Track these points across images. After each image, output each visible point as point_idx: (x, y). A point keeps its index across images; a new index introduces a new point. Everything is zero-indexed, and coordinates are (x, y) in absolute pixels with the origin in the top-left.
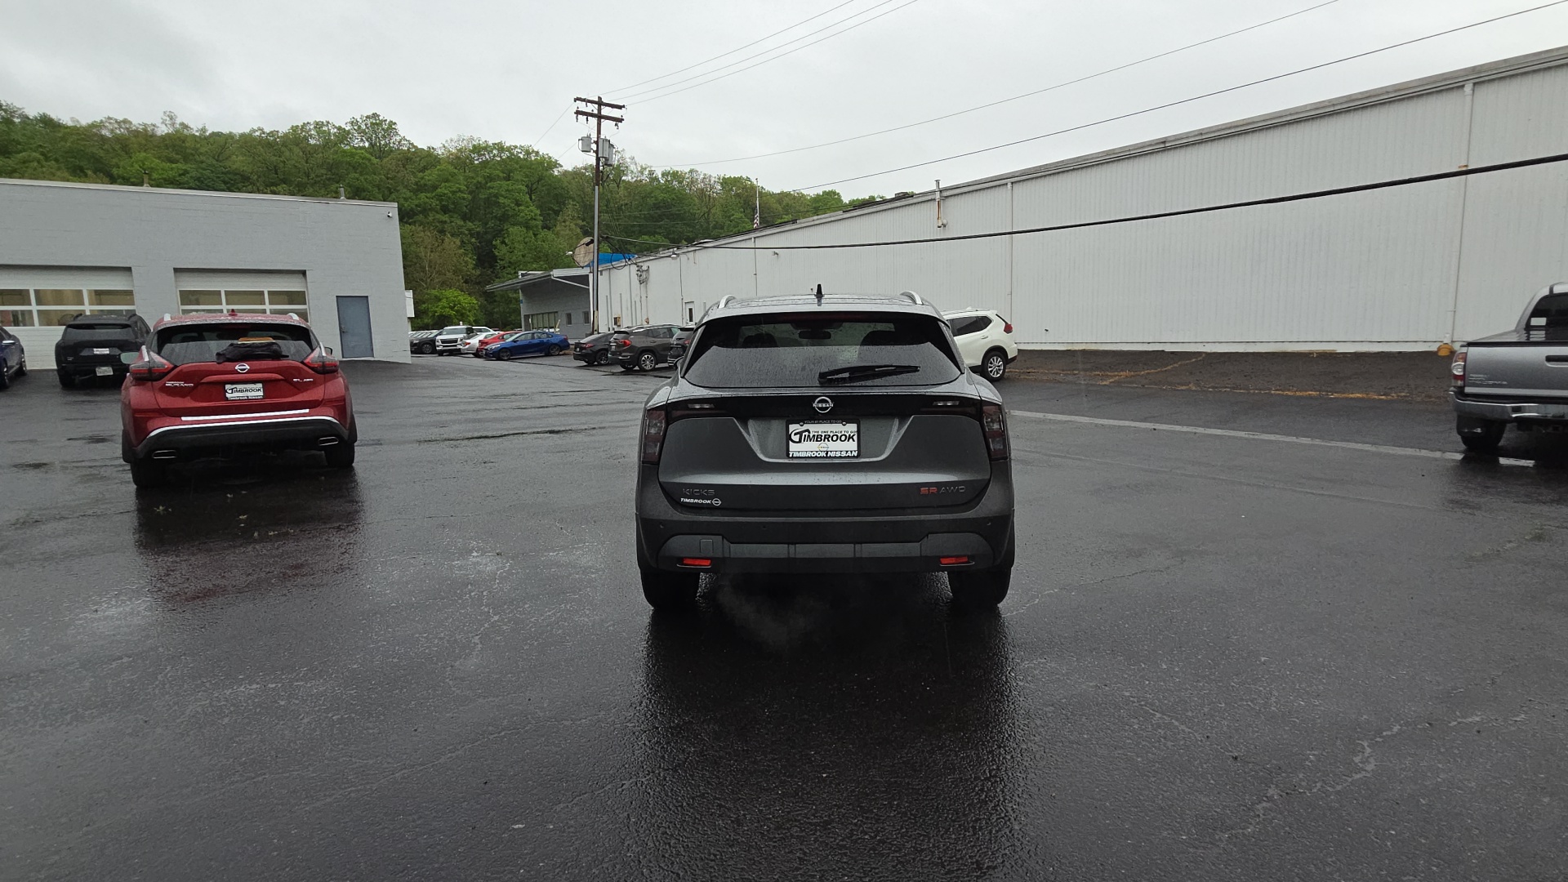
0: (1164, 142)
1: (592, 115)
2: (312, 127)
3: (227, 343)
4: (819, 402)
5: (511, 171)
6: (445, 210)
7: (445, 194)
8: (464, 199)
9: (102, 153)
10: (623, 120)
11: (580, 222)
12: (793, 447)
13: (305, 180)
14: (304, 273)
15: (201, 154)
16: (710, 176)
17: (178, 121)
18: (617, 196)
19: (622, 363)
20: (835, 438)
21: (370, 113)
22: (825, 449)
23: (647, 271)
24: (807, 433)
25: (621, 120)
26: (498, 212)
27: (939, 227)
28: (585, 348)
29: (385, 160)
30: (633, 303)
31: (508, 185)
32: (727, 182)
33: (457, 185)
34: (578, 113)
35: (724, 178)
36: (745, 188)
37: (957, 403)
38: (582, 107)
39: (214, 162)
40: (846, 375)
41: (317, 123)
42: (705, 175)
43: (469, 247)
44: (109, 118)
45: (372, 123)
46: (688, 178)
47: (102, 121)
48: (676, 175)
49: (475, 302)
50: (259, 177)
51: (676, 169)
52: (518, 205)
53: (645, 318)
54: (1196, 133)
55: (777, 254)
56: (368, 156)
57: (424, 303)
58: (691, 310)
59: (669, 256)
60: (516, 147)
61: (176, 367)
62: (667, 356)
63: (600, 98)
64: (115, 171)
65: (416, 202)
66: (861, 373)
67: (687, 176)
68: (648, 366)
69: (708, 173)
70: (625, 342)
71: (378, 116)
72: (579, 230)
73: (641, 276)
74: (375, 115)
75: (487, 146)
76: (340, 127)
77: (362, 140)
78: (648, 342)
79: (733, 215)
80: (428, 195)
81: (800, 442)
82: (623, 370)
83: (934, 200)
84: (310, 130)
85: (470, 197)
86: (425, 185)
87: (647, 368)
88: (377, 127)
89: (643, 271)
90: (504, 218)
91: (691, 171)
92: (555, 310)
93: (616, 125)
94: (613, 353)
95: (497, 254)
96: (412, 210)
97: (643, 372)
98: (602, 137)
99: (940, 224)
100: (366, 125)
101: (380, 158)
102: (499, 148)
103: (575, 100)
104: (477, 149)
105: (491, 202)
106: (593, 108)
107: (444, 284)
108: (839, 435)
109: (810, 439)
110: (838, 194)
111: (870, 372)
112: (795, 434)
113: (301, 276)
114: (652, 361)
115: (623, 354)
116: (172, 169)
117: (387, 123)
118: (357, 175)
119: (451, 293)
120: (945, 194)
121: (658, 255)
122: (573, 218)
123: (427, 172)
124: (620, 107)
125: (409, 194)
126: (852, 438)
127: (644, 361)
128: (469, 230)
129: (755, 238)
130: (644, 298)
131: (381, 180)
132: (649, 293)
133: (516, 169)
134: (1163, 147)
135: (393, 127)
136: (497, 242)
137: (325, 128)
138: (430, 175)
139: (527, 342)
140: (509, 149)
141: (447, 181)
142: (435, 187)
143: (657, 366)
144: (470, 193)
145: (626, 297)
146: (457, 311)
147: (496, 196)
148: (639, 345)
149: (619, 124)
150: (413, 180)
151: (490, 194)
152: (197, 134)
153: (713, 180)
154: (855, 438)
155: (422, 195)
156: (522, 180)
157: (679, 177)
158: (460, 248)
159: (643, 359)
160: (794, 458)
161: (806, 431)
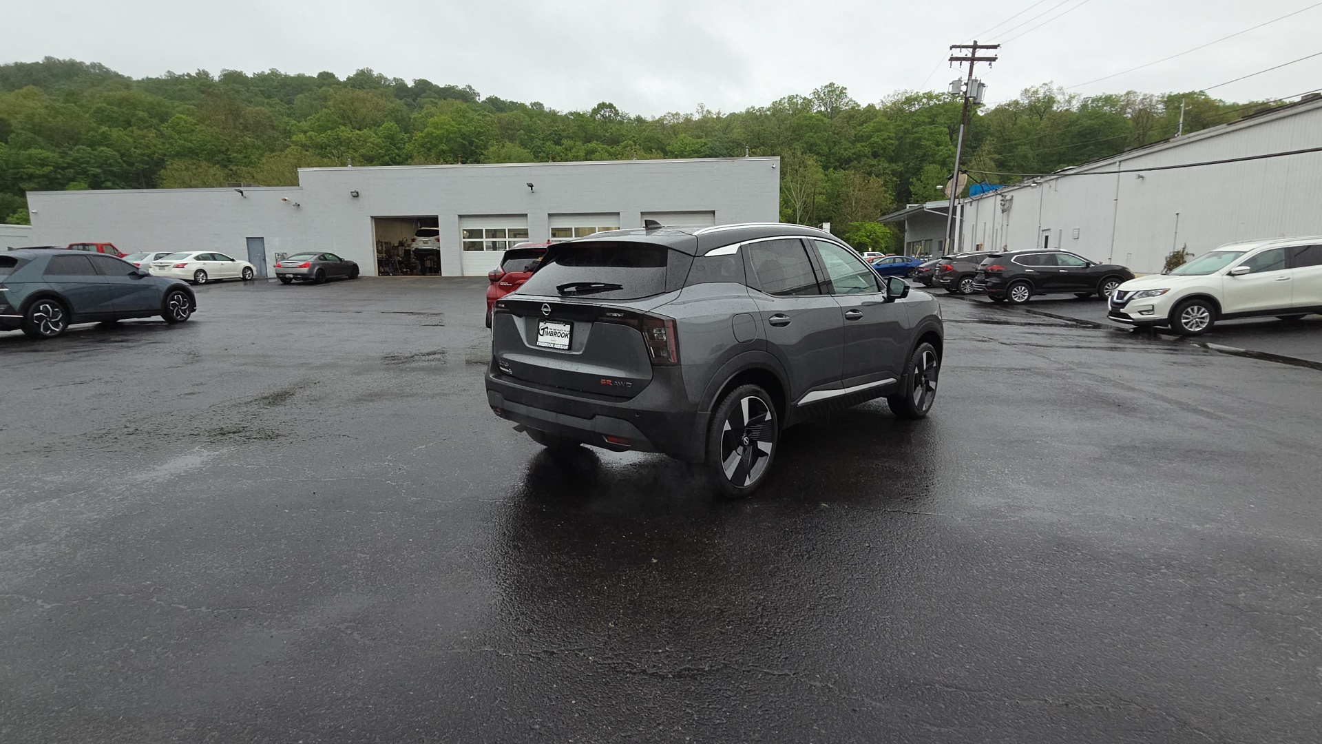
1: (965, 59)
2: (786, 100)
3: (532, 260)
4: (544, 307)
5: (936, 116)
6: (875, 155)
7: (876, 142)
8: (892, 144)
9: (661, 137)
10: (997, 58)
11: (997, 156)
12: (540, 338)
13: (776, 141)
14: (713, 212)
15: (716, 130)
17: (705, 109)
18: (1038, 128)
19: (945, 286)
20: (559, 335)
21: (828, 84)
22: (554, 342)
23: (1011, 200)
25: (994, 59)
26: (919, 153)
28: (922, 272)
29: (834, 120)
30: (995, 231)
31: (931, 129)
33: (887, 134)
34: (952, 59)
38: (957, 53)
39: (723, 135)
40: (573, 289)
41: (790, 97)
43: (890, 185)
44: (669, 113)
45: (829, 91)
47: (665, 116)
48: (1108, 100)
49: (888, 231)
50: (747, 143)
51: (1108, 93)
52: (938, 145)
55: (1142, 177)
56: (822, 117)
57: (848, 232)
58: (1047, 237)
59: (1030, 186)
60: (943, 94)
61: (505, 274)
63: (975, 42)
64: (668, 148)
65: (853, 151)
66: (584, 288)
68: (968, 289)
69: (1149, 92)
70: (947, 267)
71: (834, 84)
72: (993, 164)
73: (1004, 205)
74: (832, 84)
75: (918, 96)
76: (805, 97)
77: (820, 106)
80: (863, 144)
81: (542, 335)
82: (947, 292)
84: (784, 103)
85: (897, 142)
86: (862, 136)
87: (966, 291)
88: (833, 93)
89: (1007, 200)
90: (924, 159)
91: (1128, 93)
92: (930, 238)
93: (990, 64)
94: (937, 277)
95: (912, 189)
96: (849, 158)
97: (961, 294)
98: (973, 78)
100: (824, 93)
101: (831, 118)
102: (928, 96)
103: (951, 48)
104: (909, 101)
105: (916, 145)
106: (967, 52)
107: (867, 217)
108: (561, 332)
109: (548, 334)
111: (589, 288)
112: (542, 329)
113: (712, 214)
114: (971, 285)
115: (944, 278)
116: (698, 143)
117: (840, 89)
118: (812, 134)
119: (869, 225)
121: (1022, 185)
122: (989, 153)
123: (865, 125)
124: (995, 47)
125: (848, 145)
126: (566, 335)
127: (964, 284)
128: (892, 170)
129: (1120, 162)
130: (1005, 226)
131: (829, 136)
132: (1010, 221)
133: (940, 114)
135: (844, 91)
136: (913, 180)
137: (795, 100)
138: (867, 127)
139: (888, 266)
140: (937, 97)
141: (880, 130)
142: (869, 137)
144: (898, 140)
145: (989, 225)
146: (872, 239)
147: (920, 139)
148: (960, 270)
149: (993, 63)
150: (853, 132)
151: (915, 138)
152: (715, 117)
153: (1155, 99)
154: (568, 336)
155: (859, 145)
156: (945, 123)
157: (1113, 101)
158: (882, 186)
159: (964, 282)
160: (539, 346)
161: (547, 328)
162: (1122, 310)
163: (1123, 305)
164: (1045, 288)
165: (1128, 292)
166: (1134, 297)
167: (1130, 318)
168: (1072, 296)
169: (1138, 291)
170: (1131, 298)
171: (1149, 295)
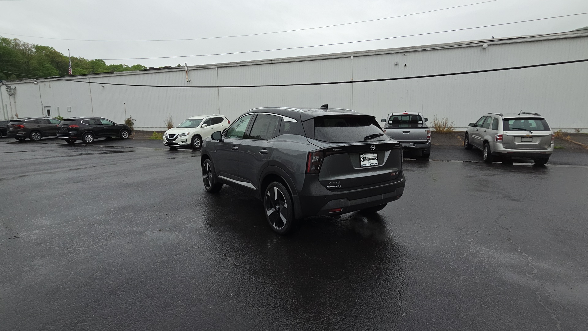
0: (272, 61)
4: (372, 147)
12: (362, 163)
16: (28, 44)
19: (17, 137)
20: (372, 159)
22: (370, 163)
23: (15, 89)
24: (365, 158)
27: (187, 82)
30: (4, 105)
32: (38, 48)
35: (37, 46)
36: (51, 52)
37: (398, 145)
42: (25, 42)
46: (13, 43)
53: (14, 114)
54: (281, 59)
55: (103, 86)
58: (48, 110)
59: (33, 83)
62: (56, 133)
67: (12, 41)
68: (36, 138)
70: (20, 126)
73: (10, 91)
78: (36, 126)
79: (45, 65)
81: (363, 161)
82: (17, 140)
83: (185, 70)
87: (36, 139)
89: (11, 89)
94: (11, 132)
97: (32, 141)
99: (188, 81)
108: (373, 158)
109: (366, 160)
110: (104, 61)
111: (375, 136)
112: (362, 158)
114: (39, 136)
115: (19, 132)
120: (189, 69)
121: (23, 81)
126: (376, 158)
127: (33, 136)
129: (89, 78)
130: (13, 103)
132: (21, 100)
134: (271, 62)
143: (42, 138)
148: (30, 128)
153: (30, 46)
154: (377, 158)
157: (7, 41)
159: (33, 134)
160: (363, 167)
161: (365, 157)
162: (174, 142)
163: (175, 140)
164: (100, 135)
165: (175, 135)
166: (178, 136)
167: (178, 144)
168: (103, 139)
169: (179, 134)
170: (177, 137)
171: (183, 136)
